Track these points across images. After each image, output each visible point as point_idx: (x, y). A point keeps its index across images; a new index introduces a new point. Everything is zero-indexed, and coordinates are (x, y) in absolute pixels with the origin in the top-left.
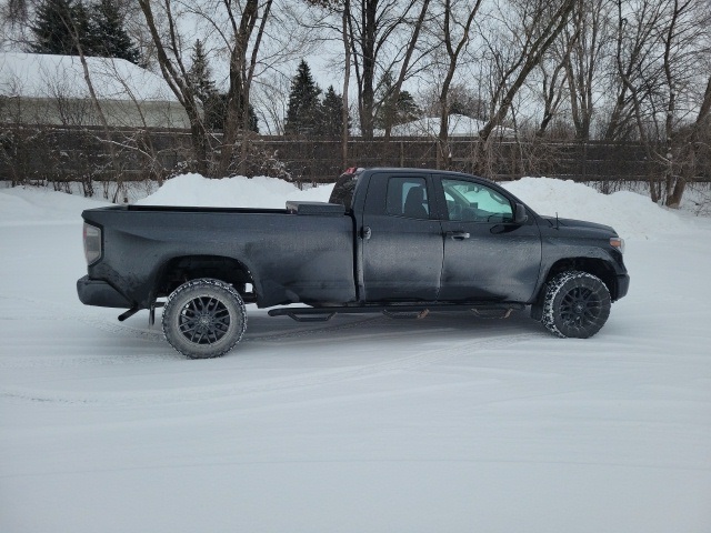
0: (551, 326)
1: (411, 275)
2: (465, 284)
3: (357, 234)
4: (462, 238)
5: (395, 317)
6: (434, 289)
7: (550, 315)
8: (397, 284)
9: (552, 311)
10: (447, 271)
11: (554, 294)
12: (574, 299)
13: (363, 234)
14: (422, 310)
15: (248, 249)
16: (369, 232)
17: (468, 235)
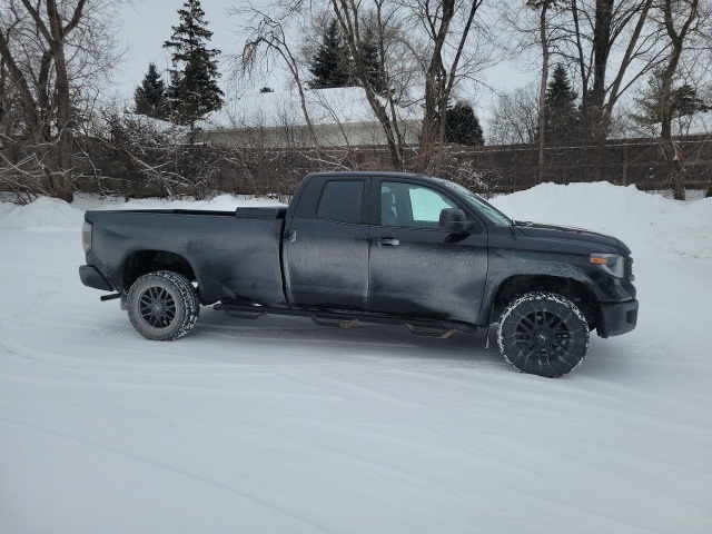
1: (337, 282)
2: (394, 295)
3: (283, 236)
4: (389, 246)
5: (320, 323)
6: (361, 298)
8: (322, 289)
9: (501, 338)
10: (374, 279)
11: (504, 317)
12: (536, 326)
13: (289, 236)
14: (350, 319)
15: (190, 246)
16: (295, 235)
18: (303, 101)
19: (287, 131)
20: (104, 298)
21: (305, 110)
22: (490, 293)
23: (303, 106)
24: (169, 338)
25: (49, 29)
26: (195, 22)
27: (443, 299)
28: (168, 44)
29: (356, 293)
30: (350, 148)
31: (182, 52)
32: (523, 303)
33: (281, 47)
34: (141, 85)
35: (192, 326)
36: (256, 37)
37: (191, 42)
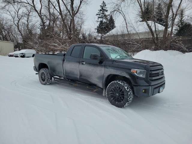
1: (73, 73)
3: (64, 61)
4: (83, 64)
18: (127, 26)
19: (123, 35)
20: (36, 74)
21: (127, 29)
22: (105, 79)
23: (127, 28)
24: (45, 84)
25: (72, 14)
26: (104, 8)
27: (95, 80)
28: (97, 14)
29: (76, 77)
30: (140, 39)
31: (100, 16)
32: (112, 83)
33: (121, 12)
34: (98, 26)
35: (50, 82)
36: (113, 10)
37: (103, 13)
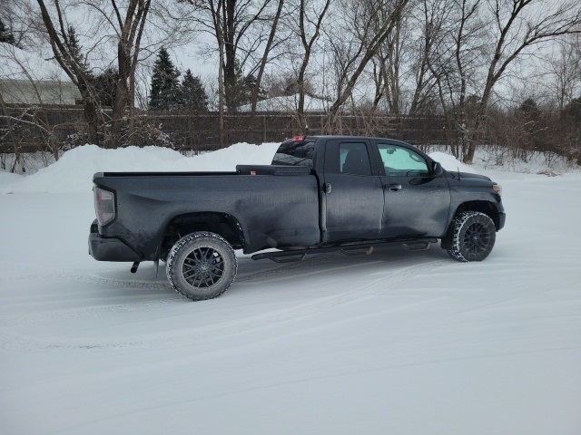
0: (457, 254)
1: (361, 220)
2: (399, 225)
4: (396, 190)
5: (351, 254)
6: (377, 230)
7: (457, 245)
8: (351, 228)
9: (458, 242)
10: (386, 216)
11: (459, 229)
12: (472, 232)
13: (325, 189)
14: (369, 248)
15: (238, 205)
16: (330, 187)
17: (400, 187)
29: (374, 227)
